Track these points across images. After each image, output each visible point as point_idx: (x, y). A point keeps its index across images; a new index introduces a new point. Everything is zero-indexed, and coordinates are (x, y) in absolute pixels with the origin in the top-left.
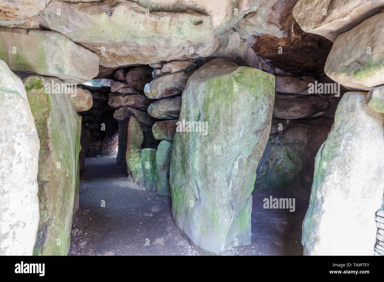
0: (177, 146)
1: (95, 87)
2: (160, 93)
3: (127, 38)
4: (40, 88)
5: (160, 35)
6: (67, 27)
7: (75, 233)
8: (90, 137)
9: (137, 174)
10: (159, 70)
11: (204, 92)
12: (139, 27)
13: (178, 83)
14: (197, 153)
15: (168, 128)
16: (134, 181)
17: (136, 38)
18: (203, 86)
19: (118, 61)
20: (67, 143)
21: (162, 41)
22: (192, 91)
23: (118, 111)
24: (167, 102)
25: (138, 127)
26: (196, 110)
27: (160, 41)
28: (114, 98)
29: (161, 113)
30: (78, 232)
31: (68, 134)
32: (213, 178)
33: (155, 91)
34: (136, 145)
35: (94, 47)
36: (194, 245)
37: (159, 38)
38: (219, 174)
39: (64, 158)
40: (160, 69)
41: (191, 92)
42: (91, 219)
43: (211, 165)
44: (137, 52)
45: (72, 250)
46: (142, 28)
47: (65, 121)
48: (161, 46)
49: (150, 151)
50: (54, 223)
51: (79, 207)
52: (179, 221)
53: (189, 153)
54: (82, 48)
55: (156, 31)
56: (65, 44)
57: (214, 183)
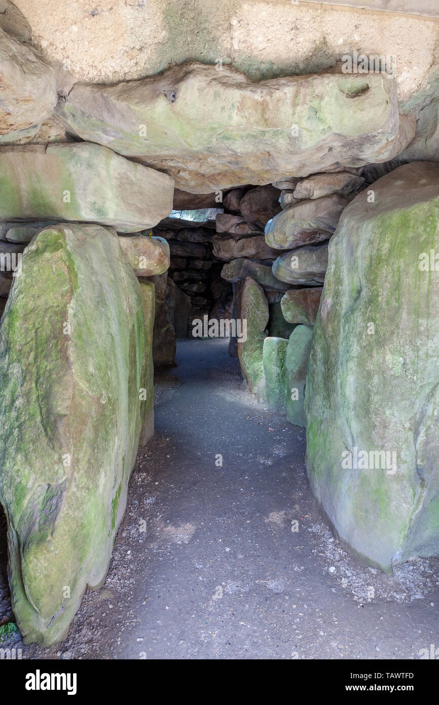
0: (317, 344)
1: (196, 223)
2: (291, 238)
3: (211, 141)
4: (58, 250)
5: (275, 129)
6: (105, 132)
7: (140, 479)
8: (191, 305)
9: (256, 379)
10: (289, 194)
11: (371, 242)
12: (230, 117)
13: (324, 219)
14: (352, 365)
15: (309, 303)
16: (251, 391)
17: (228, 139)
18: (368, 230)
19: (211, 182)
20: (107, 343)
21: (281, 141)
22: (348, 239)
23: (229, 266)
24: (306, 256)
25: (260, 297)
26: (353, 278)
27: (278, 140)
28: (221, 243)
29: (296, 276)
30: (144, 479)
31: (112, 326)
32: (382, 420)
33: (281, 236)
34: (256, 328)
35: (162, 162)
36: (339, 538)
37: (276, 134)
38: (396, 414)
39: (97, 372)
40: (291, 191)
41: (344, 241)
42: (169, 456)
43: (378, 393)
44: (238, 165)
45: (132, 509)
46: (236, 119)
47: (106, 304)
48: (280, 150)
49: (278, 343)
50: (76, 485)
51: (155, 432)
52: (317, 486)
53: (336, 362)
54: (140, 167)
55: (266, 120)
56: (107, 164)
57: (384, 431)
